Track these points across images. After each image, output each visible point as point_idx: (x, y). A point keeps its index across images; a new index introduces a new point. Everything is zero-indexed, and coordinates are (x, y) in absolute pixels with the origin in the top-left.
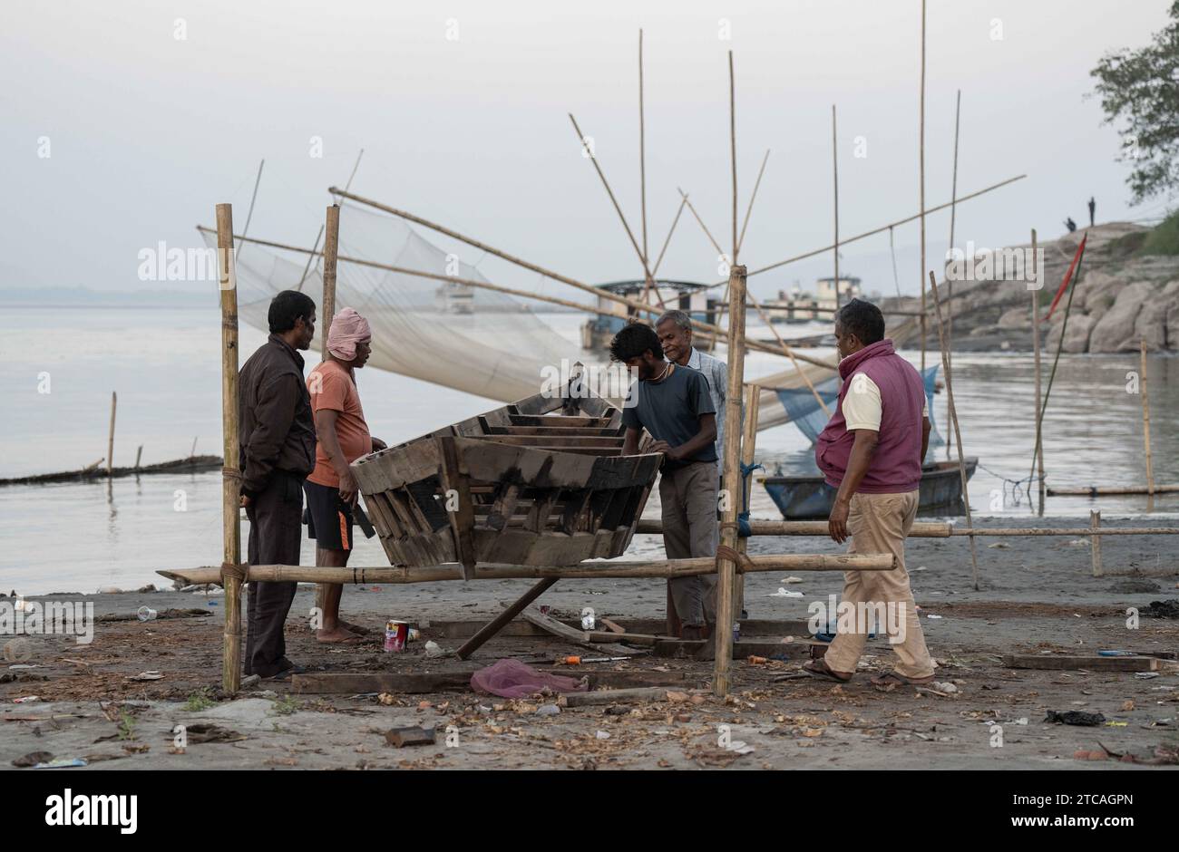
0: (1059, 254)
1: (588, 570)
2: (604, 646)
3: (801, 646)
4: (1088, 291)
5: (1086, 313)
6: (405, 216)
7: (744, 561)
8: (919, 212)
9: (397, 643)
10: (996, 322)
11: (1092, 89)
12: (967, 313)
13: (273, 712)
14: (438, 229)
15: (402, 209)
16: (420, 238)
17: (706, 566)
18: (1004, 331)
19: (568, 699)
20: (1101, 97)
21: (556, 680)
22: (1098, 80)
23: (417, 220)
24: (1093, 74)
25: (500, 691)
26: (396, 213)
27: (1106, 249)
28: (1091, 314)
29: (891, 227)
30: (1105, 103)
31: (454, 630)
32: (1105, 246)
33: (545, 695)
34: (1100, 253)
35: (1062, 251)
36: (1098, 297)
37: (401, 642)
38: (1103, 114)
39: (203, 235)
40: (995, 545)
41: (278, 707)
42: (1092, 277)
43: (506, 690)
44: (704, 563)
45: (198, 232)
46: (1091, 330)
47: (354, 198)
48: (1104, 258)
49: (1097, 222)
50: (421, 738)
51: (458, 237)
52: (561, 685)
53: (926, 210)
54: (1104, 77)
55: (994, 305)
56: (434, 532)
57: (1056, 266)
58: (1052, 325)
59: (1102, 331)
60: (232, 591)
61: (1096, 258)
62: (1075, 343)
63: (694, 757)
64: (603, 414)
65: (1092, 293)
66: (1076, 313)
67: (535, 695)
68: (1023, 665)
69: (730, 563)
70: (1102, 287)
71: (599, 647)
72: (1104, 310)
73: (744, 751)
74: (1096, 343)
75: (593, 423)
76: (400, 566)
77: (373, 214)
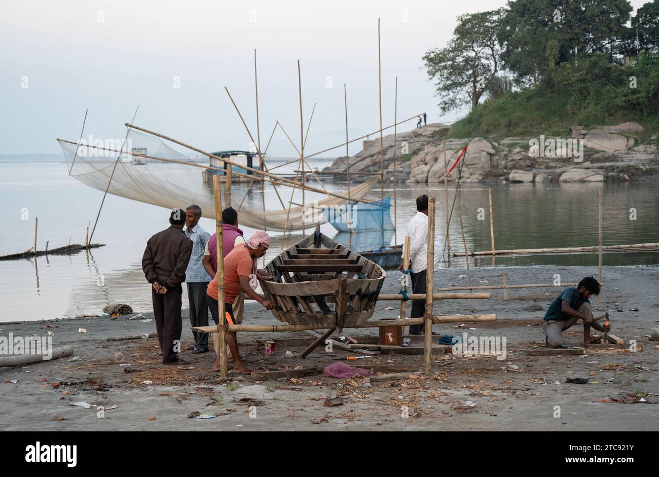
0: (412, 137)
1: (371, 324)
2: (357, 350)
3: (441, 348)
4: (426, 154)
5: (426, 164)
6: (159, 135)
7: (436, 319)
8: (380, 129)
9: (270, 351)
10: (387, 168)
11: (423, 65)
12: (374, 164)
13: (266, 391)
14: (173, 141)
15: (157, 132)
16: (165, 144)
17: (420, 321)
18: (391, 172)
19: (371, 379)
20: (427, 69)
21: (360, 371)
22: (426, 61)
23: (164, 137)
24: (423, 59)
25: (337, 375)
26: (155, 134)
27: (431, 135)
28: (428, 164)
29: (368, 136)
30: (429, 72)
31: (285, 343)
32: (431, 134)
33: (357, 377)
34: (429, 137)
35: (413, 136)
36: (431, 157)
37: (272, 351)
38: (428, 76)
39: (60, 142)
40: (451, 284)
41: (268, 389)
42: (428, 148)
43: (340, 375)
44: (418, 320)
45: (58, 141)
46: (429, 171)
47: (136, 128)
48: (431, 139)
49: (427, 124)
50: (339, 403)
51: (182, 144)
52: (363, 372)
53: (382, 129)
54: (428, 60)
55: (385, 160)
56: (325, 314)
57: (411, 143)
58: (412, 169)
59: (433, 172)
60: (223, 336)
61: (428, 139)
62: (422, 177)
63: (455, 409)
64: (336, 248)
65: (428, 155)
66: (422, 164)
67: (353, 377)
68: (534, 354)
69: (430, 320)
70: (432, 153)
71: (355, 351)
72: (433, 163)
73: (473, 405)
74: (431, 177)
75: (332, 252)
76: (292, 324)
77: (144, 135)
